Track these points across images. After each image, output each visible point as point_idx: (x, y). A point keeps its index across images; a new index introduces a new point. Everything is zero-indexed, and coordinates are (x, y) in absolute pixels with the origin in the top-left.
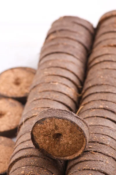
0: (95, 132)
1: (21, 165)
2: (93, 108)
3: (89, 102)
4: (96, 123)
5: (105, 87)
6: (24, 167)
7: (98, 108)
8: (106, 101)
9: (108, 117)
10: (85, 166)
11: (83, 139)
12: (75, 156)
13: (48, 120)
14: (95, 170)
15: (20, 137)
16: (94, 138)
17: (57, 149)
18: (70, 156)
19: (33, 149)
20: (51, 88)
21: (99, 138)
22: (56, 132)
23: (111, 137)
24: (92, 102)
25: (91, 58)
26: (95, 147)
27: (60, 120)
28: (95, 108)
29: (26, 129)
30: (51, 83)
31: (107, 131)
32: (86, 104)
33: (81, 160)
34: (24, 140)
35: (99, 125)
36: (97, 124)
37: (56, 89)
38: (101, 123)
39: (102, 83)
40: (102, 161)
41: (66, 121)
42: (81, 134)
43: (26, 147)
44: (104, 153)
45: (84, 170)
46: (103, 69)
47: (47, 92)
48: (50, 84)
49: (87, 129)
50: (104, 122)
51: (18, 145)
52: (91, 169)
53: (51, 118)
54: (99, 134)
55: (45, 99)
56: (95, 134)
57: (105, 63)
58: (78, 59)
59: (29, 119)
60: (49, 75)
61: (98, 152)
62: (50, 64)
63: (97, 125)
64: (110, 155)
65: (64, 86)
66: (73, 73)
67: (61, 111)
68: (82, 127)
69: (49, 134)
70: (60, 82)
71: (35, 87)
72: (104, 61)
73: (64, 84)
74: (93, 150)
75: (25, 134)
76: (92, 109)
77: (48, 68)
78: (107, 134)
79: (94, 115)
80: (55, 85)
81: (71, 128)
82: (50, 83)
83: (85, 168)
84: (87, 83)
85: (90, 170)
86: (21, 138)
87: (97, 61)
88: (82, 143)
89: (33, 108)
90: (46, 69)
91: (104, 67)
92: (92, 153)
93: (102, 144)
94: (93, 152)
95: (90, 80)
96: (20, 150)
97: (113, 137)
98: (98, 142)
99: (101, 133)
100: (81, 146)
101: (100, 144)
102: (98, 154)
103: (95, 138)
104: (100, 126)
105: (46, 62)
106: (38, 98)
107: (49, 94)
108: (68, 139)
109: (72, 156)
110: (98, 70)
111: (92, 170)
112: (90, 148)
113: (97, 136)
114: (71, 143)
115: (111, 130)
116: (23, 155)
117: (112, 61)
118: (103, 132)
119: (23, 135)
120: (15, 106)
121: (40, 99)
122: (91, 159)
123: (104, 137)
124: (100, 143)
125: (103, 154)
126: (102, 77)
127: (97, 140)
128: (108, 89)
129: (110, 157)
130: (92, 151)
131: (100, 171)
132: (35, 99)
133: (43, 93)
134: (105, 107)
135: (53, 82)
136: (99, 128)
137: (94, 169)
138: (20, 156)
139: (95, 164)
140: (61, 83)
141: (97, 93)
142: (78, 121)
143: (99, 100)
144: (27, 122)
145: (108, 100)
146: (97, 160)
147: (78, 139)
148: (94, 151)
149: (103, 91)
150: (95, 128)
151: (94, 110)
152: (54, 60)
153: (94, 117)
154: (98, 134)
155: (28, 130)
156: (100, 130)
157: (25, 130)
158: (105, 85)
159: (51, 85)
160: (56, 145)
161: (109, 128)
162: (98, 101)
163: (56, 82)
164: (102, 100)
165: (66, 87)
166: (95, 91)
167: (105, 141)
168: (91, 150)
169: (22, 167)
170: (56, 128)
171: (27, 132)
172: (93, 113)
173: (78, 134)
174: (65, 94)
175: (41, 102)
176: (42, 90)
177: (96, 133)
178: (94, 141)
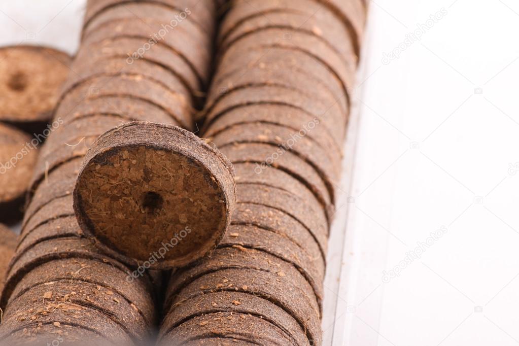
0: (246, 200)
1: (42, 278)
2: (240, 139)
3: (228, 128)
4: (250, 177)
5: (273, 91)
6: (52, 283)
7: (253, 142)
8: (277, 124)
9: (283, 164)
10: (221, 282)
11: (218, 209)
12: (192, 257)
13: (126, 154)
14: (248, 292)
15: (38, 209)
16: (246, 215)
17: (145, 238)
18: (178, 259)
19: (73, 237)
20: (122, 89)
21: (257, 214)
22: (146, 188)
23: (289, 214)
24: (236, 127)
25: (230, 21)
26: (246, 235)
27: (159, 152)
28: (244, 142)
29: (55, 190)
30: (124, 76)
31: (280, 199)
32: (220, 132)
33: (210, 268)
34: (51, 217)
35: (259, 183)
36: (251, 180)
37: (136, 92)
38: (263, 178)
39: (263, 80)
40: (268, 271)
41: (177, 157)
42: (215, 195)
43: (55, 233)
44: (272, 252)
45: (219, 290)
46: (264, 47)
47: (111, 100)
48: (119, 78)
49: (230, 182)
50: (272, 177)
51: (31, 231)
52: (237, 289)
53: (134, 149)
54: (257, 204)
55: (106, 114)
56: (248, 205)
57: (271, 32)
58: (193, 21)
59: (61, 164)
60: (116, 56)
61: (256, 249)
62: (119, 29)
63: (251, 183)
64: (289, 259)
65: (158, 88)
66: (182, 56)
67: (161, 130)
68: (219, 174)
69: (126, 195)
70: (148, 74)
71: (76, 86)
72: (269, 27)
73: (158, 82)
74: (241, 243)
75: (50, 201)
76: (236, 144)
77: (114, 39)
78: (278, 206)
79: (244, 159)
80: (134, 80)
81: (189, 177)
82: (118, 74)
83: (220, 285)
84: (220, 81)
85: (234, 290)
86: (40, 212)
87: (248, 26)
88: (216, 221)
89: (74, 137)
90: (107, 42)
91: (269, 42)
92: (240, 250)
93: (267, 228)
94: (241, 248)
95: (228, 76)
96: (38, 242)
97: (296, 216)
98: (254, 224)
99: (262, 202)
100: (212, 229)
101: (262, 230)
102: (256, 254)
103: (248, 213)
104: (261, 187)
105: (105, 24)
106: (86, 113)
107: (118, 104)
108: (176, 208)
109: (184, 258)
110: (250, 49)
111: (241, 290)
112: (235, 237)
113: (253, 210)
114: (186, 221)
115: (289, 196)
116: (47, 253)
117: (290, 28)
118: (269, 199)
119: (46, 204)
120: (15, 142)
121: (92, 115)
122: (236, 264)
123: (271, 213)
124: (259, 227)
125: (269, 253)
126: (262, 65)
127: (253, 219)
128: (279, 95)
129: (289, 262)
130: (241, 245)
131: (261, 295)
132: (77, 114)
133: (100, 101)
134: (272, 138)
135: (128, 74)
136: (258, 191)
137: (245, 288)
138: (38, 256)
139: (248, 277)
140: (151, 79)
141: (249, 104)
142: (209, 158)
143: (255, 122)
144: (57, 173)
145: (281, 122)
146: (252, 268)
147: (204, 208)
148: (245, 246)
149: (266, 98)
150: (246, 190)
151: (243, 146)
152: (129, 19)
153: (244, 162)
154: (254, 203)
155: (61, 193)
156: (260, 194)
157: (52, 191)
158: (270, 85)
159: (123, 80)
160: (143, 226)
161: (285, 192)
162: (252, 125)
163: (135, 74)
164: (263, 122)
165: (163, 90)
166: (245, 100)
167: (273, 223)
168: (237, 242)
169: (46, 284)
170: (146, 175)
171: (57, 198)
172: (241, 154)
173: (206, 194)
174: (161, 108)
175: (96, 122)
176: (98, 93)
177: (248, 203)
178: (244, 220)
